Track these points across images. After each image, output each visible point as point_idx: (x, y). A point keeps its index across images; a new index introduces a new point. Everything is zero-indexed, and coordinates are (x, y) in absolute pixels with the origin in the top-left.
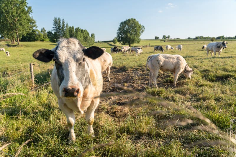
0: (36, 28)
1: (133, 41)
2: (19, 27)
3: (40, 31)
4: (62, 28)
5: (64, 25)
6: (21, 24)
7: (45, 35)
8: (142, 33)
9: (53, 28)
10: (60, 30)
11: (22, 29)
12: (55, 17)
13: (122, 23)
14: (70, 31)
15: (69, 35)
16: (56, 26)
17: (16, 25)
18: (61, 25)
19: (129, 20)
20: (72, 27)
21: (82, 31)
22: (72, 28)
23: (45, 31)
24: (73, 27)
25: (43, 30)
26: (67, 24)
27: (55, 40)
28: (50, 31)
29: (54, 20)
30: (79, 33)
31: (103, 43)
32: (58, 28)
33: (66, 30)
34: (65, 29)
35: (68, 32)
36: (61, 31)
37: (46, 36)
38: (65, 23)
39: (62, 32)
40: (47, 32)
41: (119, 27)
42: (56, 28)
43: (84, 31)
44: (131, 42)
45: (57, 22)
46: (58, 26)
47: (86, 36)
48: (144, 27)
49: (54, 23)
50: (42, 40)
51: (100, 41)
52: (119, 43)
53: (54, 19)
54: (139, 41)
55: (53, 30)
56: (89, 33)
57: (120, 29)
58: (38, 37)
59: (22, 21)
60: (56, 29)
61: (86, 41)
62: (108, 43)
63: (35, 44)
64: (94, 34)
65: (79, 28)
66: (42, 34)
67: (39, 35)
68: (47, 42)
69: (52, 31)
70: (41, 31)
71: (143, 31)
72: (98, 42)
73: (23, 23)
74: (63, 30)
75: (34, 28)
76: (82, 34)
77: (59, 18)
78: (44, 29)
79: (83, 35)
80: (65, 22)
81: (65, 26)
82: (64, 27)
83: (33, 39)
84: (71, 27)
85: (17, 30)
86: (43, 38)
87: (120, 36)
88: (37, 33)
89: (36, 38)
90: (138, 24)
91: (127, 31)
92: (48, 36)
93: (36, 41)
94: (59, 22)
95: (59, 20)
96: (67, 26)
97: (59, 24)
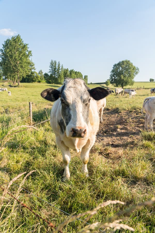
0: (34, 70)
1: (126, 83)
2: (20, 69)
3: (38, 73)
4: (58, 70)
5: (59, 67)
6: (22, 67)
7: (42, 77)
8: (136, 75)
9: (50, 70)
10: (55, 72)
11: (22, 71)
12: (52, 60)
13: (115, 65)
14: (64, 72)
15: (63, 77)
16: (52, 68)
17: (18, 68)
18: (57, 67)
19: (123, 62)
20: (66, 69)
21: (76, 72)
22: (67, 70)
23: (42, 73)
25: (41, 72)
26: (62, 67)
27: (50, 82)
29: (50, 63)
30: (73, 74)
31: (95, 85)
32: (54, 70)
33: (61, 72)
34: (60, 71)
35: (63, 74)
36: (56, 73)
37: (43, 78)
38: (61, 66)
39: (57, 74)
40: (43, 74)
41: (113, 69)
43: (78, 73)
44: (124, 84)
45: (53, 65)
46: (54, 68)
48: (138, 69)
49: (51, 66)
50: (39, 82)
51: (92, 83)
52: (112, 84)
54: (132, 83)
56: (82, 75)
57: (113, 71)
58: (35, 79)
59: (23, 64)
60: (52, 71)
62: (101, 85)
63: (33, 85)
64: (87, 76)
65: (73, 70)
66: (39, 75)
67: (37, 77)
68: (44, 83)
69: (48, 73)
71: (137, 73)
72: (91, 83)
73: (24, 66)
74: (58, 72)
75: (33, 70)
77: (55, 61)
78: (41, 71)
79: (77, 76)
81: (61, 68)
82: (60, 69)
83: (32, 80)
85: (18, 72)
86: (40, 80)
87: (113, 78)
88: (35, 75)
89: (34, 79)
90: (132, 66)
91: (121, 73)
92: (45, 77)
93: (34, 82)
94: (55, 64)
95: (55, 62)
96: (62, 68)
97: (55, 66)
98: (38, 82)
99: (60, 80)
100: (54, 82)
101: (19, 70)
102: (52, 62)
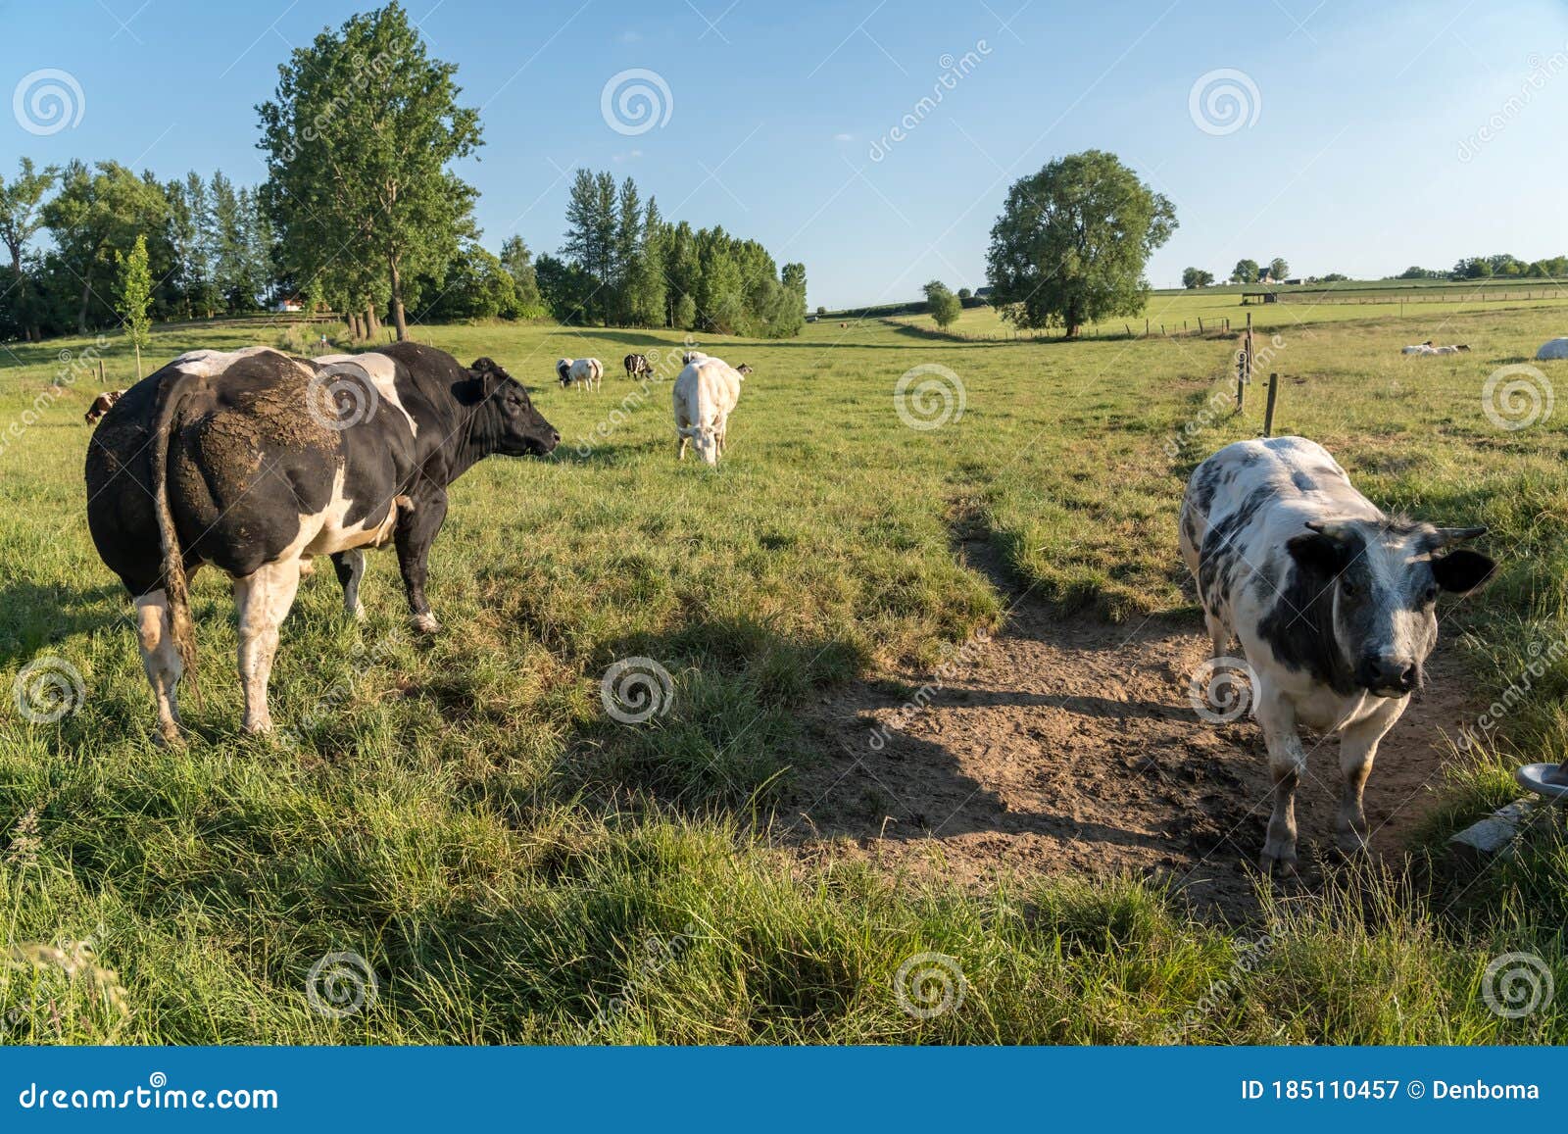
0: (471, 242)
2: (411, 232)
3: (499, 257)
4: (623, 234)
5: (633, 219)
6: (417, 217)
7: (524, 283)
9: (570, 240)
10: (609, 245)
11: (421, 247)
12: (581, 172)
13: (1022, 188)
14: (665, 248)
15: (662, 279)
16: (584, 223)
17: (393, 223)
18: (619, 217)
19: (1074, 164)
20: (675, 226)
21: (735, 247)
22: (679, 233)
23: (527, 255)
24: (683, 224)
25: (515, 250)
26: (652, 213)
27: (579, 311)
28: (553, 256)
29: (573, 191)
30: (721, 259)
31: (852, 321)
32: (600, 239)
33: (643, 246)
34: (639, 238)
35: (657, 262)
36: (614, 254)
37: (532, 286)
38: (642, 205)
39: (619, 258)
40: (533, 261)
41: (1005, 213)
42: (586, 235)
43: (748, 247)
45: (591, 202)
46: (599, 226)
47: (757, 283)
49: (577, 209)
50: (510, 315)
51: (829, 310)
53: (574, 185)
55: (567, 250)
56: (772, 264)
57: (1006, 227)
58: (484, 297)
59: (425, 198)
60: (588, 246)
61: (757, 314)
64: (800, 268)
65: (718, 230)
66: (507, 274)
67: (495, 284)
68: (536, 322)
69: (562, 257)
70: (503, 261)
72: (822, 314)
73: (431, 212)
74: (626, 249)
75: (463, 246)
76: (734, 266)
77: (601, 178)
78: (517, 243)
79: (742, 272)
80: (639, 195)
81: (641, 221)
82: (637, 230)
83: (459, 308)
84: (670, 230)
85: (392, 256)
86: (514, 302)
87: (1012, 270)
88: (478, 269)
89: (476, 300)
90: (1133, 188)
91: (1060, 237)
92: (540, 284)
93: (477, 316)
94: (607, 198)
95: (606, 184)
96: (649, 224)
97: (606, 211)
98: (500, 315)
99: (643, 298)
100: (601, 315)
101: (401, 236)
102: (584, 181)
